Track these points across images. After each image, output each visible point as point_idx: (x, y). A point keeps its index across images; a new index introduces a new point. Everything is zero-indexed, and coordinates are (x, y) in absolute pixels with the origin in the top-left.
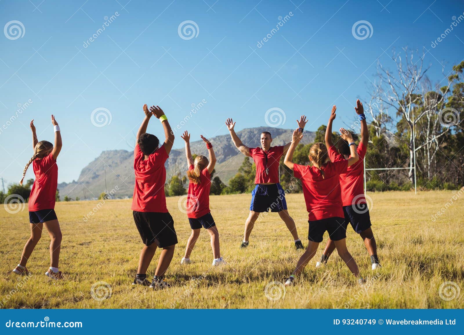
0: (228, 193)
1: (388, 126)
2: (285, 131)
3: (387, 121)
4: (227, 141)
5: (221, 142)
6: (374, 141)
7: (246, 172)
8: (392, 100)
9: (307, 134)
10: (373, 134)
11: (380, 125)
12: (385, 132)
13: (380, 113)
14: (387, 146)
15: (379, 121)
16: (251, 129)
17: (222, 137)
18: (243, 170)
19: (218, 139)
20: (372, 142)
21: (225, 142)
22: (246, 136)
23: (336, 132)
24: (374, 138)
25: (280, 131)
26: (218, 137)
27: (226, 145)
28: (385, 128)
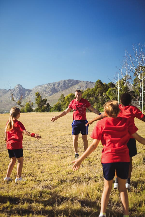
0: (53, 111)
1: (130, 81)
2: (81, 82)
3: (129, 79)
4: (53, 85)
5: (50, 86)
6: (123, 88)
7: (62, 101)
8: (132, 69)
9: (91, 83)
10: (122, 85)
11: (126, 81)
12: (128, 84)
13: (126, 75)
14: (129, 91)
15: (125, 78)
16: (64, 80)
17: (51, 84)
18: (60, 100)
19: (49, 84)
20: (122, 88)
21: (52, 86)
22: (62, 84)
23: (105, 83)
24: (123, 87)
25: (78, 81)
26: (49, 83)
27: (53, 88)
28: (128, 82)
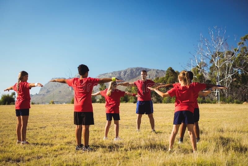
1: (205, 69)
2: (150, 70)
3: (204, 66)
4: (119, 74)
5: (116, 75)
6: (198, 77)
7: (129, 91)
8: (208, 55)
9: (161, 72)
10: (197, 73)
11: (201, 68)
12: (204, 72)
13: (201, 62)
14: (204, 80)
15: (200, 66)
16: (132, 68)
17: (116, 72)
18: (127, 90)
19: (114, 73)
20: (196, 77)
21: (118, 75)
22: (129, 72)
23: (177, 71)
24: (198, 75)
25: (148, 70)
26: (114, 72)
27: (118, 77)
28: (203, 70)
